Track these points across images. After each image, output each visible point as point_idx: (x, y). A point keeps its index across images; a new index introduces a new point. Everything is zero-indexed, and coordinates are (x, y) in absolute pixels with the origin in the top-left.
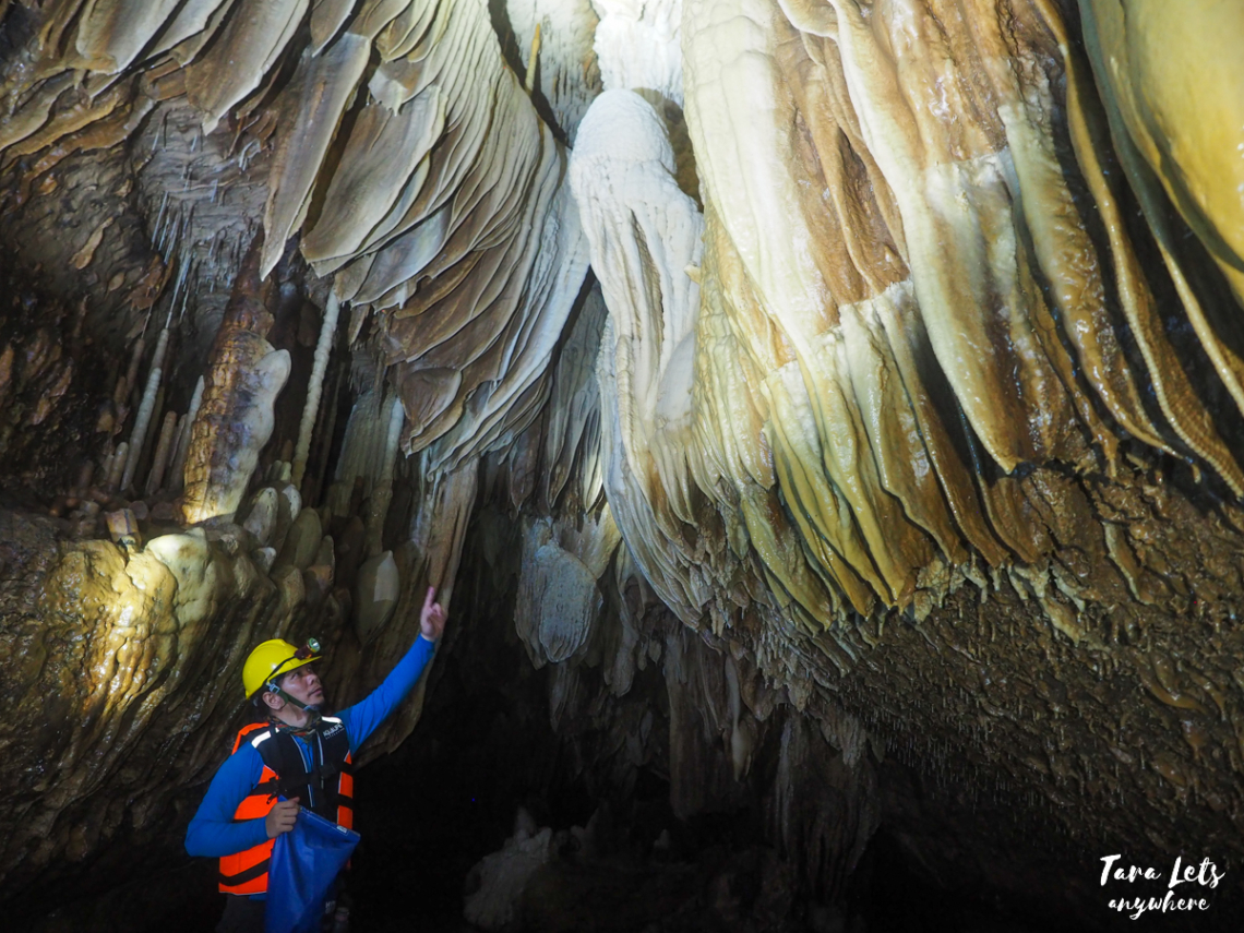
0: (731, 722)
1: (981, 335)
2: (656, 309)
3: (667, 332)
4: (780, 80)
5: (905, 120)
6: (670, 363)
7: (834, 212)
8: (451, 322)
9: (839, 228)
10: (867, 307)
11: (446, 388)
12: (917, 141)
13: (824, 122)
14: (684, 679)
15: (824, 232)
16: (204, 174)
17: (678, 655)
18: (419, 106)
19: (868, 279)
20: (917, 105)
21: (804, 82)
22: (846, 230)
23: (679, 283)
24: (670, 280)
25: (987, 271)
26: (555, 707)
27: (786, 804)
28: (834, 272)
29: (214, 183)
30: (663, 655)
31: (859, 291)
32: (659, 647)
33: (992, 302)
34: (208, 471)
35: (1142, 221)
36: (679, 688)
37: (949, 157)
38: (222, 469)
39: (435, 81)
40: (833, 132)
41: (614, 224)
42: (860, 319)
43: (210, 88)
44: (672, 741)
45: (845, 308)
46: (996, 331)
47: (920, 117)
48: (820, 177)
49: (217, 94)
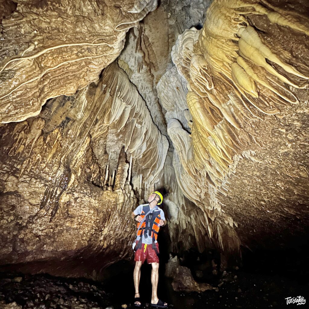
0: (207, 226)
1: (232, 118)
2: (184, 146)
3: (186, 149)
4: (201, 104)
5: (218, 101)
6: (188, 153)
7: (211, 116)
8: (148, 160)
9: (212, 118)
10: (218, 125)
11: (149, 171)
12: (220, 102)
13: (207, 107)
14: (196, 224)
15: (210, 119)
16: (114, 141)
17: (194, 219)
18: (143, 128)
19: (217, 122)
20: (219, 99)
21: (204, 103)
22: (213, 117)
23: (187, 142)
24: (185, 142)
25: (231, 112)
26: (171, 237)
27: (221, 242)
28: (212, 122)
29: (115, 142)
30: (191, 220)
31: (216, 124)
32: (190, 219)
33: (233, 115)
34: (119, 182)
35: (245, 98)
36: (195, 226)
37: (224, 103)
38: (121, 181)
39: (145, 124)
40: (209, 107)
41: (176, 136)
42: (217, 127)
43: (118, 126)
44: (196, 237)
45: (215, 126)
46: (234, 117)
47: (219, 100)
48: (208, 113)
49: (119, 127)
